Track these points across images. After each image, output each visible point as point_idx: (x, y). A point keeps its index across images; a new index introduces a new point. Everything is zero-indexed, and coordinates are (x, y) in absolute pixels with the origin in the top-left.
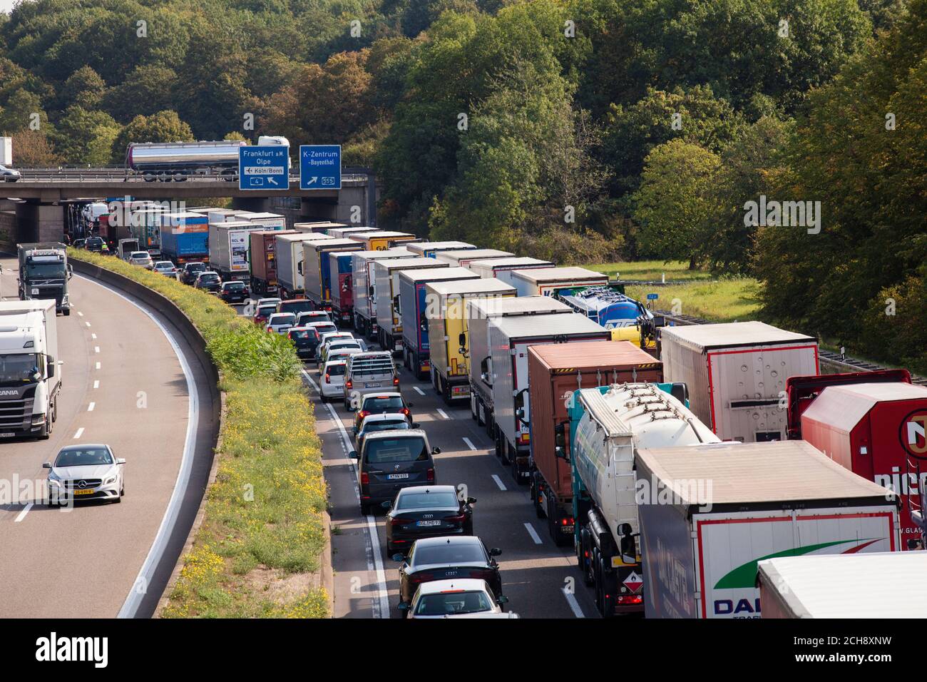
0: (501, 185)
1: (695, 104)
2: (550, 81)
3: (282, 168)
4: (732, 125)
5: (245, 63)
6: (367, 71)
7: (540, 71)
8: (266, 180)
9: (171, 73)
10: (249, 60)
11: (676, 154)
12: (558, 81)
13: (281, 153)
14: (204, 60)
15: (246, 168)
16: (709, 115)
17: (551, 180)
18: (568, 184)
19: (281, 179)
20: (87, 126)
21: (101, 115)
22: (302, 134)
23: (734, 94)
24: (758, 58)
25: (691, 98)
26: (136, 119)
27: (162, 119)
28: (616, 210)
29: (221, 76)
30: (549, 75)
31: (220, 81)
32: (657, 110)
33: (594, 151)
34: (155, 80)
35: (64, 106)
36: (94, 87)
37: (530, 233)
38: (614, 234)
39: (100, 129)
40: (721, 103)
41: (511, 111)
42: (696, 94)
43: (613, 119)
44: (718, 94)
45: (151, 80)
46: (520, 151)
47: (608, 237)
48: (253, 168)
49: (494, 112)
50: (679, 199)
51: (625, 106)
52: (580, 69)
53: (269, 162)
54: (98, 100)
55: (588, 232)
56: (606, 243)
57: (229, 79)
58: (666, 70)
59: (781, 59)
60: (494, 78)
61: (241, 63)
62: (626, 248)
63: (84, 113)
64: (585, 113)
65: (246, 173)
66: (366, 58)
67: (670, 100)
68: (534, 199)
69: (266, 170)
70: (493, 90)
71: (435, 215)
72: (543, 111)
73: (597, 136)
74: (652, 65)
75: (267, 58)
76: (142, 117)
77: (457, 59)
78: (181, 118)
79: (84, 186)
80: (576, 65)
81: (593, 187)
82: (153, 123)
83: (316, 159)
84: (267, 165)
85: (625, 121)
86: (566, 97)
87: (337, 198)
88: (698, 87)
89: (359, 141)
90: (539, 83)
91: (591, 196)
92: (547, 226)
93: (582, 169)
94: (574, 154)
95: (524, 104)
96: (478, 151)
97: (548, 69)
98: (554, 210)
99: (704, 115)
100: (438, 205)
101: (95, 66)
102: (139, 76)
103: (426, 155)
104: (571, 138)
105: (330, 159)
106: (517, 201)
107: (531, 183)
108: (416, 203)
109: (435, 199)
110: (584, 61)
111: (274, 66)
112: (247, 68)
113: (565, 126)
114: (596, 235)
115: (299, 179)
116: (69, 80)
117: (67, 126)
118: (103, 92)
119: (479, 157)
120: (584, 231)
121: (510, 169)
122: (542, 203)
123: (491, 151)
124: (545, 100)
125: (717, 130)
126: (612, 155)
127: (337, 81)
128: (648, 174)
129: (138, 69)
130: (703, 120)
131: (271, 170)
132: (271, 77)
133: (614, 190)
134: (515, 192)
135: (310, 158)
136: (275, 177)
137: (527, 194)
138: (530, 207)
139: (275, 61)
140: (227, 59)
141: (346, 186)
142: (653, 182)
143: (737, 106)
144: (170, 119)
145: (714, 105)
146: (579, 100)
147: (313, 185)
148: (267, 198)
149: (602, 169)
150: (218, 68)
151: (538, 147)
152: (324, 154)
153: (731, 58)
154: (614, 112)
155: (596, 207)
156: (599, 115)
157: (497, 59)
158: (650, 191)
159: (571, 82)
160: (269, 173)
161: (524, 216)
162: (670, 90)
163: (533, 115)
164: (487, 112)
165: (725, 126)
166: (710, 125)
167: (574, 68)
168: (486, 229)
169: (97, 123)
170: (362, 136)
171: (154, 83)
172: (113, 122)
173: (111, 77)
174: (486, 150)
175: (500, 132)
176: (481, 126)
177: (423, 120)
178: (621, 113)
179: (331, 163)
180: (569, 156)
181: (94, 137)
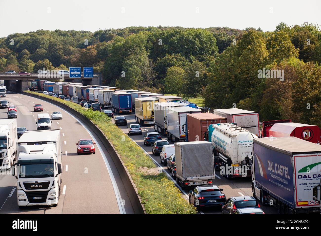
0: (133, 76)
1: (177, 58)
2: (143, 52)
3: (80, 73)
4: (186, 63)
5: (63, 48)
6: (96, 50)
7: (141, 50)
8: (76, 75)
9: (45, 51)
10: (64, 48)
11: (174, 69)
12: (145, 52)
13: (79, 69)
14: (53, 48)
15: (71, 73)
16: (180, 60)
17: (144, 75)
18: (148, 77)
19: (79, 75)
20: (27, 63)
21: (30, 60)
22: (81, 65)
23: (186, 55)
24: (191, 47)
25: (176, 56)
26: (39, 61)
27: (45, 61)
28: (159, 82)
29: (57, 51)
30: (143, 51)
31: (57, 52)
32: (168, 59)
33: (154, 69)
34: (42, 52)
35: (20, 58)
36: (27, 54)
37: (139, 88)
38: (159, 88)
39: (30, 64)
40: (183, 58)
41: (134, 59)
42: (177, 55)
43: (158, 61)
44: (182, 56)
45: (41, 52)
46: (137, 69)
47: (158, 89)
48: (73, 73)
49: (130, 59)
50: (175, 80)
51: (161, 58)
52: (150, 50)
53: (76, 71)
54: (28, 57)
55: (153, 88)
56: (157, 90)
57: (59, 52)
58: (170, 50)
59: (196, 48)
60: (130, 52)
61: (62, 48)
62: (162, 91)
63: (26, 60)
64: (151, 60)
65: (71, 74)
66: (95, 47)
67: (171, 57)
68: (140, 80)
69: (76, 73)
70: (130, 54)
71: (117, 83)
72: (142, 59)
73: (155, 65)
74: (166, 49)
75: (67, 47)
76: (40, 61)
77: (121, 47)
78: (50, 61)
80: (149, 49)
81: (154, 77)
82: (43, 62)
83: (87, 70)
84: (76, 72)
85: (161, 62)
86: (146, 56)
87: (92, 80)
88: (178, 54)
89: (95, 66)
90: (140, 53)
91: (153, 79)
92: (143, 86)
93: (151, 73)
94: (149, 69)
95: (137, 58)
96: (127, 69)
97: (143, 49)
98: (145, 82)
99: (179, 60)
100: (117, 81)
101: (27, 50)
102: (38, 51)
103: (114, 70)
104: (149, 65)
105: (91, 70)
106: (136, 80)
107: (140, 76)
108: (112, 81)
109: (117, 80)
110: (151, 48)
111: (70, 49)
112: (63, 49)
113: (147, 63)
114: (155, 88)
115: (83, 75)
116: (21, 52)
117: (22, 63)
118: (29, 55)
119: (127, 70)
120: (152, 87)
121: (135, 73)
122: (142, 81)
123: (130, 68)
124: (142, 57)
125: (182, 64)
126: (158, 69)
127: (89, 52)
128: (168, 74)
129: (38, 50)
130: (179, 61)
131: (77, 73)
132: (69, 51)
133: (159, 78)
134: (136, 78)
135: (86, 70)
136: (78, 75)
137: (139, 79)
138: (139, 82)
139: (70, 48)
140: (58, 48)
141: (95, 77)
142: (169, 76)
143: (186, 58)
144: (47, 62)
145: (181, 58)
146: (150, 57)
147: (87, 76)
149: (156, 73)
150: (56, 49)
151: (141, 68)
152: (89, 69)
153: (185, 47)
154: (158, 60)
155: (154, 81)
156: (155, 60)
157: (130, 47)
158: (168, 78)
159: (148, 53)
160: (76, 74)
161: (138, 83)
162: (171, 55)
163: (140, 60)
164: (128, 60)
165: (184, 63)
166: (181, 62)
167: (148, 49)
168: (129, 87)
169: (29, 62)
170: (96, 65)
171: (41, 53)
172: (32, 62)
173: (31, 52)
174: (129, 68)
175: (132, 64)
176: (128, 63)
177: (113, 61)
178: (160, 60)
179: (91, 71)
180: (148, 70)
181: (28, 66)
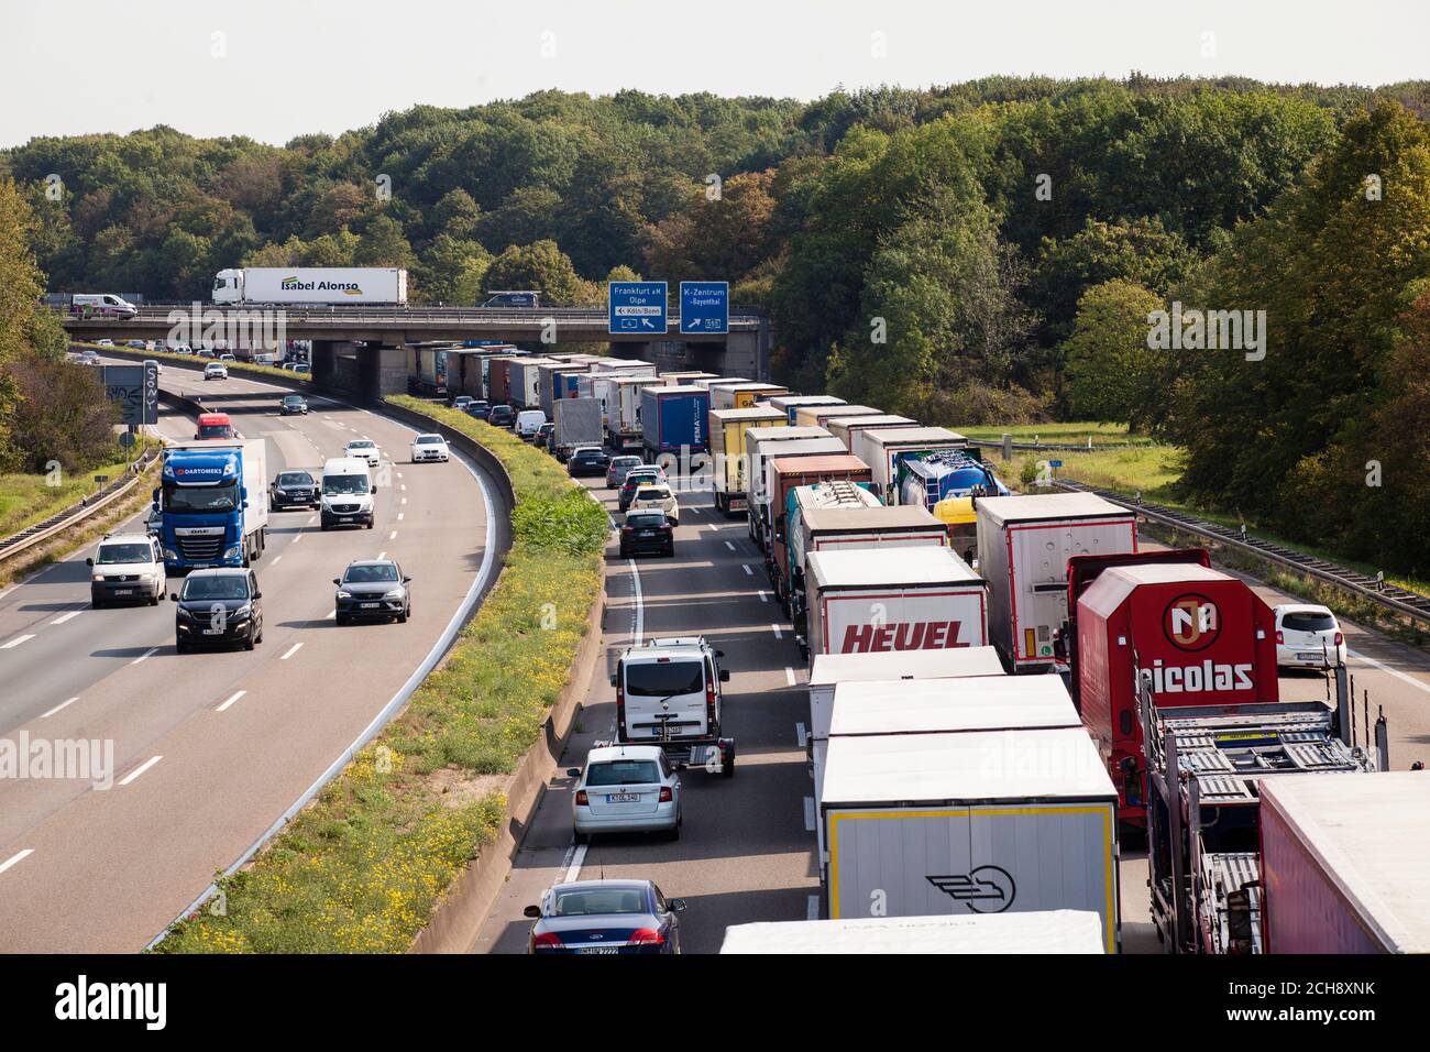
0: (910, 330)
1: (1142, 240)
2: (972, 210)
3: (659, 308)
4: (1185, 264)
5: (641, 185)
6: (770, 196)
7: (960, 197)
8: (640, 322)
9: (555, 196)
10: (646, 182)
11: (1114, 297)
12: (982, 210)
13: (658, 291)
14: (593, 181)
15: (617, 308)
16: (1158, 251)
17: (970, 326)
18: (990, 333)
19: (658, 322)
20: (455, 258)
21: (472, 245)
22: (693, 268)
23: (1188, 227)
24: (1218, 186)
25: (1137, 232)
26: (508, 250)
27: (539, 250)
28: (1048, 362)
29: (612, 200)
30: (971, 202)
31: (611, 206)
32: (1097, 245)
33: (1020, 293)
34: (537, 204)
35: (432, 235)
36: (467, 213)
37: (944, 388)
38: (1043, 390)
39: (470, 261)
40: (1173, 238)
41: (926, 245)
42: (1142, 227)
43: (1045, 255)
44: (1169, 227)
45: (532, 205)
46: (934, 291)
47: (1036, 393)
48: (625, 308)
49: (906, 245)
50: (1117, 350)
51: (1059, 240)
52: (1009, 196)
53: (644, 301)
54: (470, 227)
55: (1012, 388)
56: (1034, 401)
57: (622, 204)
58: (1108, 199)
59: (1245, 189)
60: (907, 204)
61: (636, 185)
62: (1056, 407)
63: (452, 243)
64: (1012, 248)
65: (617, 314)
66: (770, 181)
67: (1112, 233)
68: (949, 348)
69: (640, 311)
70: (905, 219)
71: (833, 365)
72: (962, 245)
73: (1025, 274)
74: (1093, 193)
75: (666, 180)
76: (516, 248)
77: (864, 183)
78: (562, 249)
79: (431, 327)
80: (1004, 191)
81: (1018, 334)
82: (528, 255)
83: (699, 298)
84: (641, 305)
85: (1059, 258)
86: (990, 228)
87: (725, 344)
88: (1146, 219)
89: (755, 278)
90: (961, 212)
91: (1017, 345)
92: (963, 379)
93: (1007, 313)
94: (997, 296)
95: (941, 237)
96: (884, 290)
97: (971, 195)
98: (972, 361)
99: (1152, 252)
100: (837, 353)
101: (468, 188)
102: (518, 200)
103: (827, 295)
104: (995, 276)
105: (715, 298)
106: (928, 350)
107: (946, 329)
108: (812, 350)
109: (834, 346)
110: (1013, 186)
111: (675, 189)
112: (644, 192)
113: (988, 262)
114: (1022, 391)
115: (680, 321)
116: (438, 204)
117: (433, 258)
118: (477, 219)
119: (885, 297)
120: (1008, 386)
121: (922, 313)
122: (958, 353)
123: (899, 290)
124: (964, 232)
125: (1167, 269)
126: (1043, 297)
127: (734, 206)
128: (1081, 320)
129: (517, 191)
130: (1151, 258)
131: (646, 310)
132: (671, 202)
133: (1045, 338)
134: (927, 339)
135: (691, 297)
136: (651, 319)
137: (941, 341)
138: (944, 357)
139: (676, 183)
140: (620, 181)
141: (734, 330)
142: (1086, 329)
143: (1191, 242)
144: (549, 252)
145: (1164, 240)
146: (1006, 233)
147: (696, 328)
148: (647, 343)
149: (1030, 314)
150: (610, 191)
151: (955, 286)
152: (707, 292)
153: (1185, 185)
154: (1047, 247)
155: (1023, 357)
156: (1030, 250)
157: (911, 182)
158: (1083, 339)
159: (997, 211)
160: (643, 314)
161: (936, 368)
162: (1115, 223)
163: (950, 249)
164: (897, 246)
165: (1177, 265)
166: (1158, 263)
167: (1001, 195)
168: (892, 381)
169: (467, 254)
170: (759, 271)
171: (536, 208)
172: (485, 254)
173: (487, 201)
174: (893, 289)
175: (910, 269)
176: (889, 262)
177: (822, 254)
178: (1054, 248)
179: (717, 302)
180: (994, 299)
181: (462, 270)
